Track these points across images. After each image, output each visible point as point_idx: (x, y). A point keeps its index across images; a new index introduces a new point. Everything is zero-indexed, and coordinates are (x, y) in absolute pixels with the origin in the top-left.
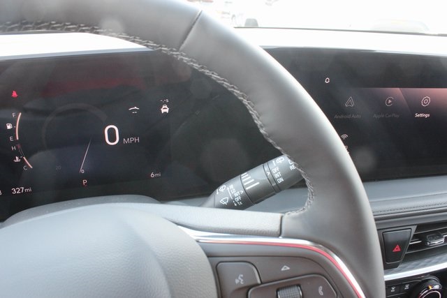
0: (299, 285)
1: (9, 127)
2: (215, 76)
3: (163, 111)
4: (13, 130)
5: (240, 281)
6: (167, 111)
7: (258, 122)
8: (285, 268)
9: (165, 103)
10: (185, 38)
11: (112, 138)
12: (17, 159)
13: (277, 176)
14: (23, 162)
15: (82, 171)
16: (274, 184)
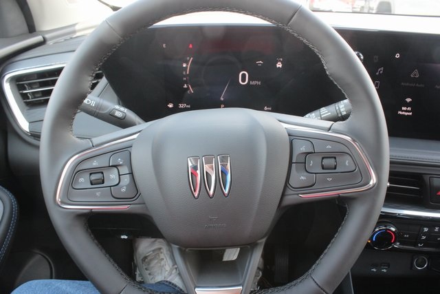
0: (335, 158)
1: (184, 65)
2: (305, 41)
3: (278, 66)
4: (187, 67)
5: (303, 149)
6: (280, 66)
7: (325, 68)
8: (329, 147)
9: (280, 61)
10: (290, 19)
11: (244, 80)
12: (185, 86)
13: (342, 110)
14: (188, 88)
15: (222, 99)
16: (340, 115)
